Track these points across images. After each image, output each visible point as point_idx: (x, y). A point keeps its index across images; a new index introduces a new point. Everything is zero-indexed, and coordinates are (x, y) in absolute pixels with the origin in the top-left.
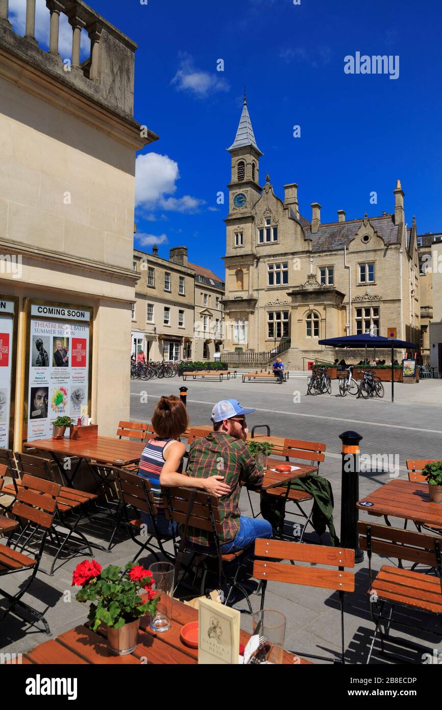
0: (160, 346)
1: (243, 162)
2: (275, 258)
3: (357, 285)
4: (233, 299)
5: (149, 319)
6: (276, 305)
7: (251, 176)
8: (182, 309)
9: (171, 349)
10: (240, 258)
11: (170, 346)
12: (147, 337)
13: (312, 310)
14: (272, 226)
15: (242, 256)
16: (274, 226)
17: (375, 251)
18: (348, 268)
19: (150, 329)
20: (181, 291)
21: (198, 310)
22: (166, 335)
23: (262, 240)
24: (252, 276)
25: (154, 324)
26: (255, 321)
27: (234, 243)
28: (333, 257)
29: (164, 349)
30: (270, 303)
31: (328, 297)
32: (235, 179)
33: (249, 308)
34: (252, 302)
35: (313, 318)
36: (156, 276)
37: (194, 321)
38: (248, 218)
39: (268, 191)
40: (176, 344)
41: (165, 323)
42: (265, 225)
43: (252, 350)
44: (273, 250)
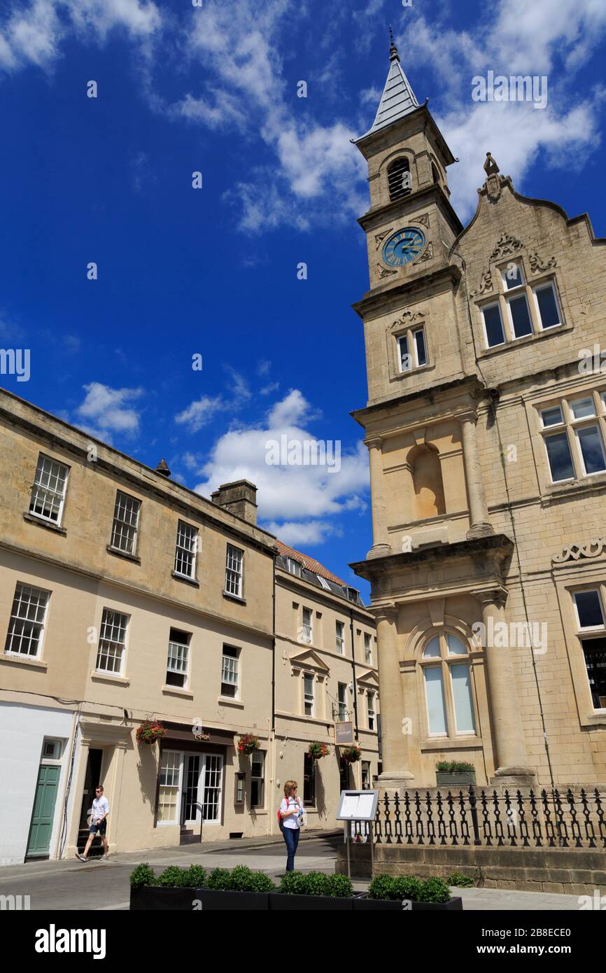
0: (145, 767)
1: (404, 158)
5: (107, 663)
7: (432, 182)
8: (233, 642)
9: (191, 780)
10: (420, 402)
11: (186, 768)
12: (87, 729)
14: (532, 284)
15: (427, 395)
16: (538, 282)
19: (103, 701)
20: (232, 587)
21: (285, 651)
22: (169, 725)
24: (478, 457)
25: (125, 685)
27: (395, 365)
29: (161, 779)
30: (575, 549)
32: (380, 198)
33: (482, 577)
34: (487, 553)
36: (144, 525)
37: (273, 683)
38: (438, 278)
39: (495, 195)
40: (208, 758)
41: (169, 682)
42: (500, 287)
43: (524, 776)
44: (548, 355)
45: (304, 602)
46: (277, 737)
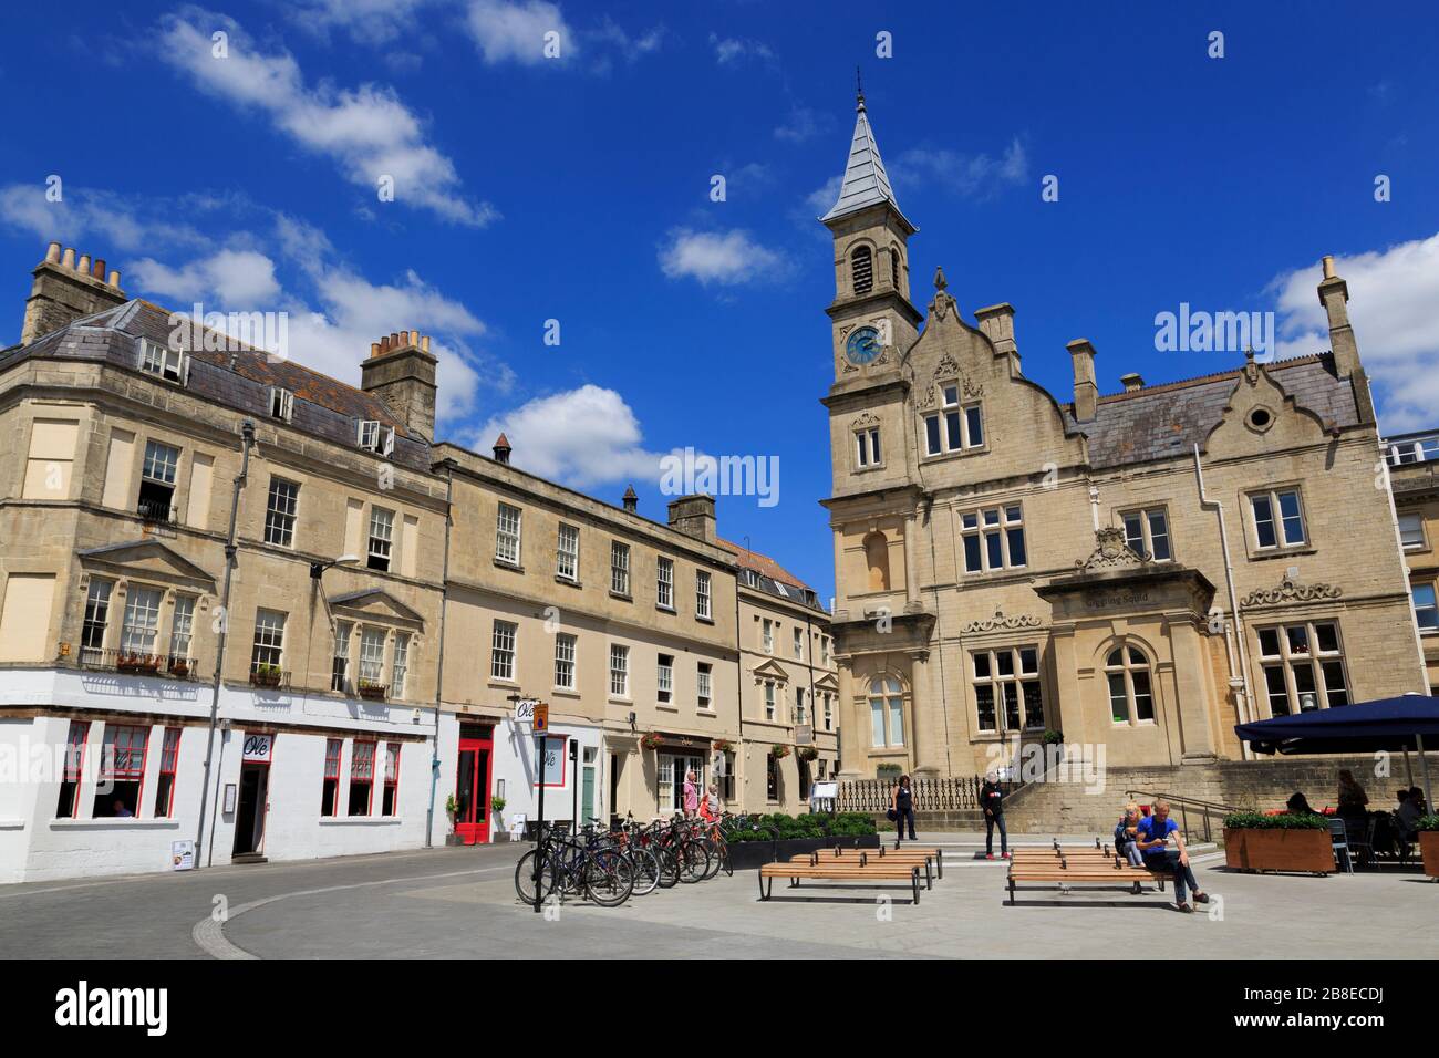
0: (648, 768)
1: (867, 248)
2: (980, 494)
3: (1251, 556)
4: (862, 618)
5: (617, 688)
6: (994, 631)
7: (891, 279)
8: (706, 659)
9: (679, 777)
10: (874, 499)
11: (676, 768)
12: (609, 740)
13: (1123, 638)
14: (964, 406)
15: (880, 494)
16: (969, 404)
17: (1295, 451)
18: (1214, 507)
19: (617, 718)
20: (702, 609)
21: (750, 663)
22: (663, 735)
23: (935, 445)
24: (915, 548)
25: (630, 704)
26: (932, 680)
27: (855, 460)
28: (1159, 480)
29: (659, 777)
30: (976, 624)
31: (1171, 595)
32: (845, 290)
33: (912, 642)
34: (917, 625)
35: (1128, 664)
36: (633, 567)
37: (740, 693)
38: (892, 388)
39: (941, 314)
40: (691, 760)
41: (660, 699)
42: (940, 404)
43: (932, 772)
44: (971, 471)
45: (765, 614)
46: (745, 741)
